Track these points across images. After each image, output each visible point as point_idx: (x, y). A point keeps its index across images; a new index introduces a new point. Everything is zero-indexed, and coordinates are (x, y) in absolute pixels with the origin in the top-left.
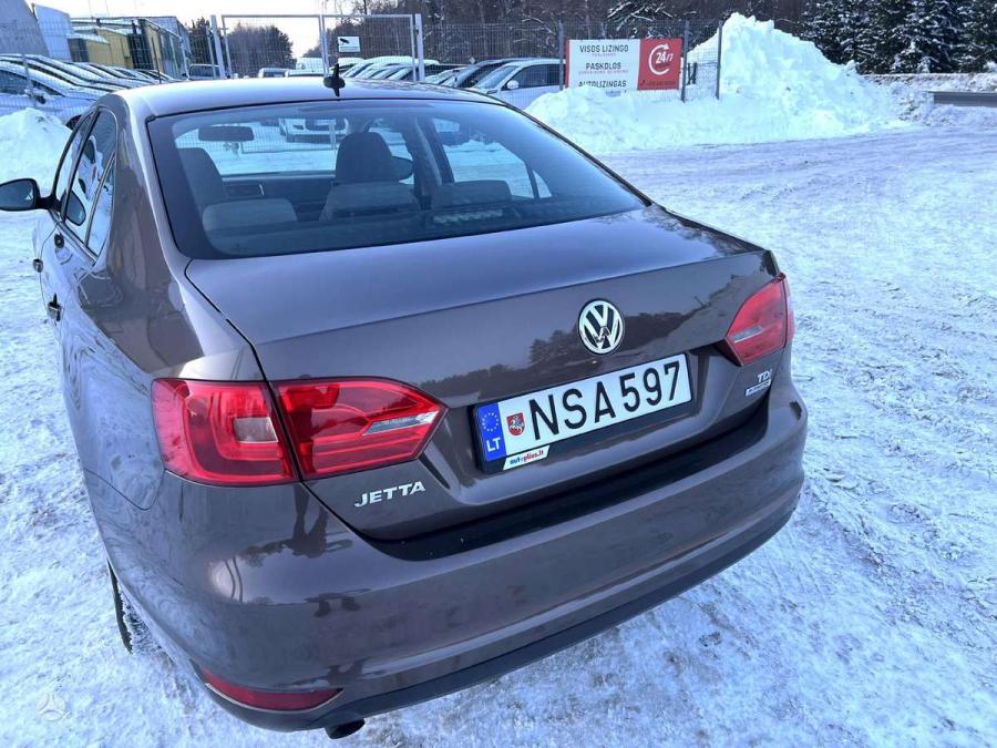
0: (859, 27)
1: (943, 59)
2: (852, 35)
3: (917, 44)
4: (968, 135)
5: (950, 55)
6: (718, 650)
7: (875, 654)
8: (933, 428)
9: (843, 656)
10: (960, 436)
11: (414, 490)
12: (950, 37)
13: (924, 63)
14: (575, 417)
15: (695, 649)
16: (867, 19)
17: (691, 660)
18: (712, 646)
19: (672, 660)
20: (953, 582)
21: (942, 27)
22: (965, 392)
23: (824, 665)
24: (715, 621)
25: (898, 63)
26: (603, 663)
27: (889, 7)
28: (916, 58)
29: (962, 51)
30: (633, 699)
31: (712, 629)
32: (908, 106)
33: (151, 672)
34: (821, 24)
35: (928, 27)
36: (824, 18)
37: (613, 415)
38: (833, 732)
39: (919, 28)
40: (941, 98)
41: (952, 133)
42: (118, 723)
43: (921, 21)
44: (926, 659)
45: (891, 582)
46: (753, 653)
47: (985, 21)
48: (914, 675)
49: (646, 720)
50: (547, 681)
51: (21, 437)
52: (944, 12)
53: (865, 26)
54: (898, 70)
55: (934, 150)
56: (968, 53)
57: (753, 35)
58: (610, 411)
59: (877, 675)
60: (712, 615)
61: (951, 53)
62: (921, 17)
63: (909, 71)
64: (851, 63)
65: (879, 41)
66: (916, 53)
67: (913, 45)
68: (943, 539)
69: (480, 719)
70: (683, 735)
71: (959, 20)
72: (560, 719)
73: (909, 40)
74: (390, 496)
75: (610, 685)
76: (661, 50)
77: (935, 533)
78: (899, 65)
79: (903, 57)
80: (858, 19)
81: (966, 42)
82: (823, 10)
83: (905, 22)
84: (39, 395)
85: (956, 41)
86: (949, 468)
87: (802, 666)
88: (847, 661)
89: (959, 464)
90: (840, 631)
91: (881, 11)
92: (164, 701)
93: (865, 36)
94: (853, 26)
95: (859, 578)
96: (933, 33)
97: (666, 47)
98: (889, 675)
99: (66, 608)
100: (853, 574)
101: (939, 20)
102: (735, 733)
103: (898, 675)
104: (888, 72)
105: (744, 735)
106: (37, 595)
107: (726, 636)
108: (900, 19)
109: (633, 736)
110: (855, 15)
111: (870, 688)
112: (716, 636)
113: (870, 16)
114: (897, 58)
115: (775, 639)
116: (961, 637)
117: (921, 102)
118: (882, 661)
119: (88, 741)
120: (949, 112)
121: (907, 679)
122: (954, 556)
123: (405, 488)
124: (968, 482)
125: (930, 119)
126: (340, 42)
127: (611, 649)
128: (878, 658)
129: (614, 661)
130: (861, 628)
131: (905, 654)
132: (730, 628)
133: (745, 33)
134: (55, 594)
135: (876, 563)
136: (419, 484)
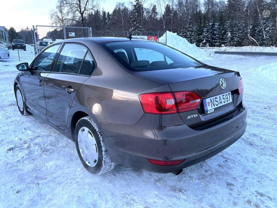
0: (192, 36)
1: (212, 44)
2: (190, 38)
3: (206, 40)
4: (224, 61)
5: (213, 43)
6: (228, 163)
7: (260, 161)
8: (251, 119)
9: (254, 162)
10: (257, 120)
11: (196, 116)
12: (213, 39)
13: (208, 45)
14: (217, 103)
15: (223, 164)
16: (193, 34)
17: (224, 166)
18: (226, 163)
19: (220, 166)
20: (269, 147)
21: (211, 36)
22: (253, 112)
23: (252, 164)
24: (224, 158)
25: (201, 45)
26: (205, 168)
27: (198, 31)
28: (205, 44)
29: (216, 42)
30: (216, 173)
31: (225, 160)
32: (209, 54)
33: (100, 179)
34: (183, 35)
35: (208, 36)
36: (183, 33)
37: (222, 104)
38: (260, 175)
39: (206, 36)
40: (216, 52)
41: (221, 60)
42: (99, 190)
43: (206, 35)
44: (271, 161)
45: (257, 148)
46: (236, 163)
47: (221, 35)
48: (270, 164)
49: (221, 177)
50: (195, 172)
51: (22, 133)
52: (211, 33)
53: (193, 36)
54: (202, 46)
55: (219, 64)
56: (217, 42)
57: (173, 36)
58: (221, 102)
59: (263, 165)
60: (223, 157)
61: (213, 42)
62: (206, 34)
63: (204, 46)
64: (195, 44)
65: (196, 39)
66: (205, 42)
67: (205, 40)
68: (263, 139)
69: (185, 180)
70: (231, 179)
71: (215, 35)
72: (202, 179)
73: (204, 39)
74: (192, 117)
75: (210, 171)
76: (152, 39)
77: (261, 138)
78: (202, 45)
79: (202, 43)
80: (191, 34)
81: (216, 40)
82: (182, 31)
83: (202, 35)
84: (20, 123)
85: (214, 40)
86: (258, 126)
87: (247, 164)
88: (255, 163)
89: (260, 124)
90: (251, 157)
91: (197, 32)
92: (107, 184)
93: (193, 38)
94: (190, 35)
95: (249, 147)
96: (209, 37)
97: (154, 38)
98: (265, 165)
99: (66, 169)
100: (248, 147)
101: (210, 35)
102: (241, 177)
103: (266, 164)
104: (199, 46)
105: (243, 178)
106: (56, 167)
107: (228, 160)
108: (201, 34)
109: (220, 180)
110: (191, 33)
111: (262, 167)
112: (226, 161)
113: (194, 33)
114: (201, 43)
115: (239, 160)
116: (275, 156)
117: (212, 53)
118: (262, 162)
119: (94, 194)
120: (219, 56)
121: (269, 165)
122: (267, 142)
123: (194, 115)
124: (263, 129)
125: (215, 57)
126: (69, 34)
127: (206, 165)
128: (261, 162)
129: (208, 167)
130: (255, 157)
131: (266, 161)
132: (228, 159)
133: (170, 36)
134: (61, 166)
135: (252, 145)
136: (197, 115)
